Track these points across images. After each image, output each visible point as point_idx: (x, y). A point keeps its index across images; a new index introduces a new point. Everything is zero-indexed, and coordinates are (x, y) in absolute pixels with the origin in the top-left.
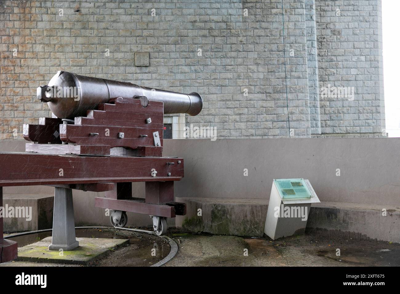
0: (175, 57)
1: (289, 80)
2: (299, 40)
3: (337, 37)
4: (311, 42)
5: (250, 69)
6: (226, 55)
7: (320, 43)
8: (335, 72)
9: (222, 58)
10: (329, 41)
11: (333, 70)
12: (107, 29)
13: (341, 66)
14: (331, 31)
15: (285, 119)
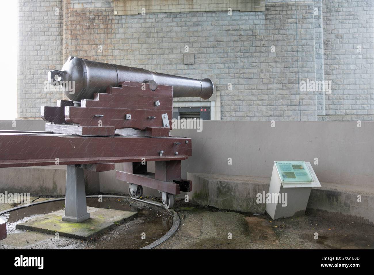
0: (213, 57)
1: (300, 73)
2: (309, 43)
3: (340, 40)
4: (319, 44)
5: (270, 65)
6: (252, 55)
7: (326, 45)
8: (338, 67)
9: (249, 57)
10: (333, 43)
11: (336, 66)
12: (164, 37)
13: (343, 63)
14: (335, 35)
15: (297, 103)
